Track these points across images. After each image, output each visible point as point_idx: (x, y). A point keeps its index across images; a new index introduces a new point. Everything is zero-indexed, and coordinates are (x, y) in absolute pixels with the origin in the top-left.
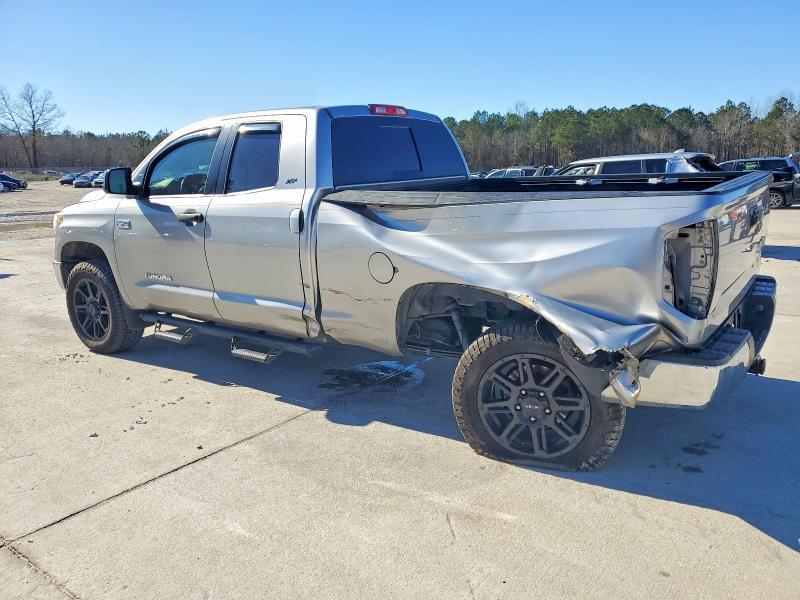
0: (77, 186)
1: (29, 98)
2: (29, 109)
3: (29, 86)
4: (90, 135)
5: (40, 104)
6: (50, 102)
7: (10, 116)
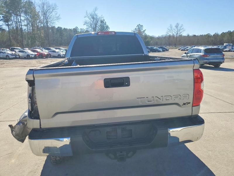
0: (182, 50)
1: (177, 27)
2: (176, 30)
3: (178, 23)
4: (195, 36)
5: (180, 28)
6: (182, 27)
7: (172, 32)
